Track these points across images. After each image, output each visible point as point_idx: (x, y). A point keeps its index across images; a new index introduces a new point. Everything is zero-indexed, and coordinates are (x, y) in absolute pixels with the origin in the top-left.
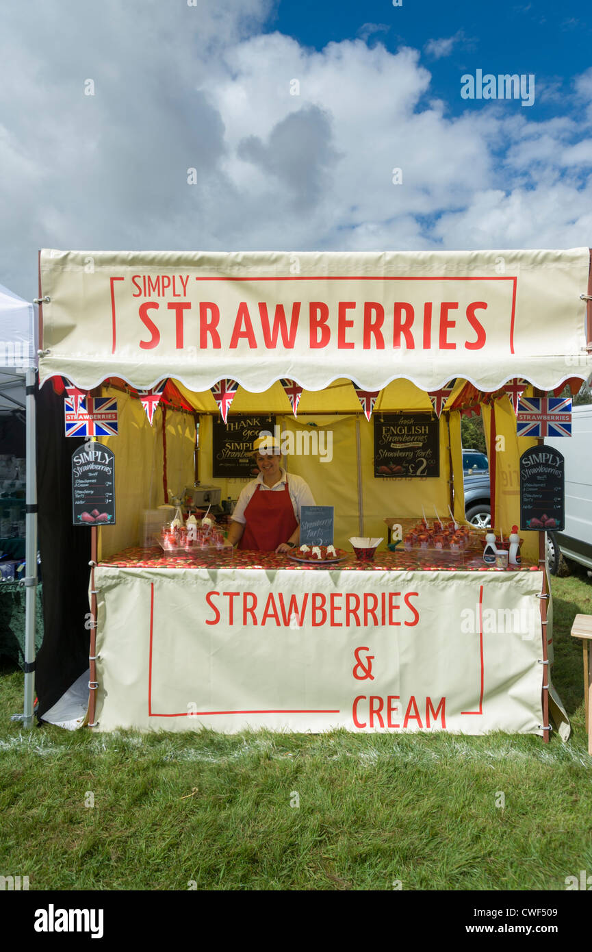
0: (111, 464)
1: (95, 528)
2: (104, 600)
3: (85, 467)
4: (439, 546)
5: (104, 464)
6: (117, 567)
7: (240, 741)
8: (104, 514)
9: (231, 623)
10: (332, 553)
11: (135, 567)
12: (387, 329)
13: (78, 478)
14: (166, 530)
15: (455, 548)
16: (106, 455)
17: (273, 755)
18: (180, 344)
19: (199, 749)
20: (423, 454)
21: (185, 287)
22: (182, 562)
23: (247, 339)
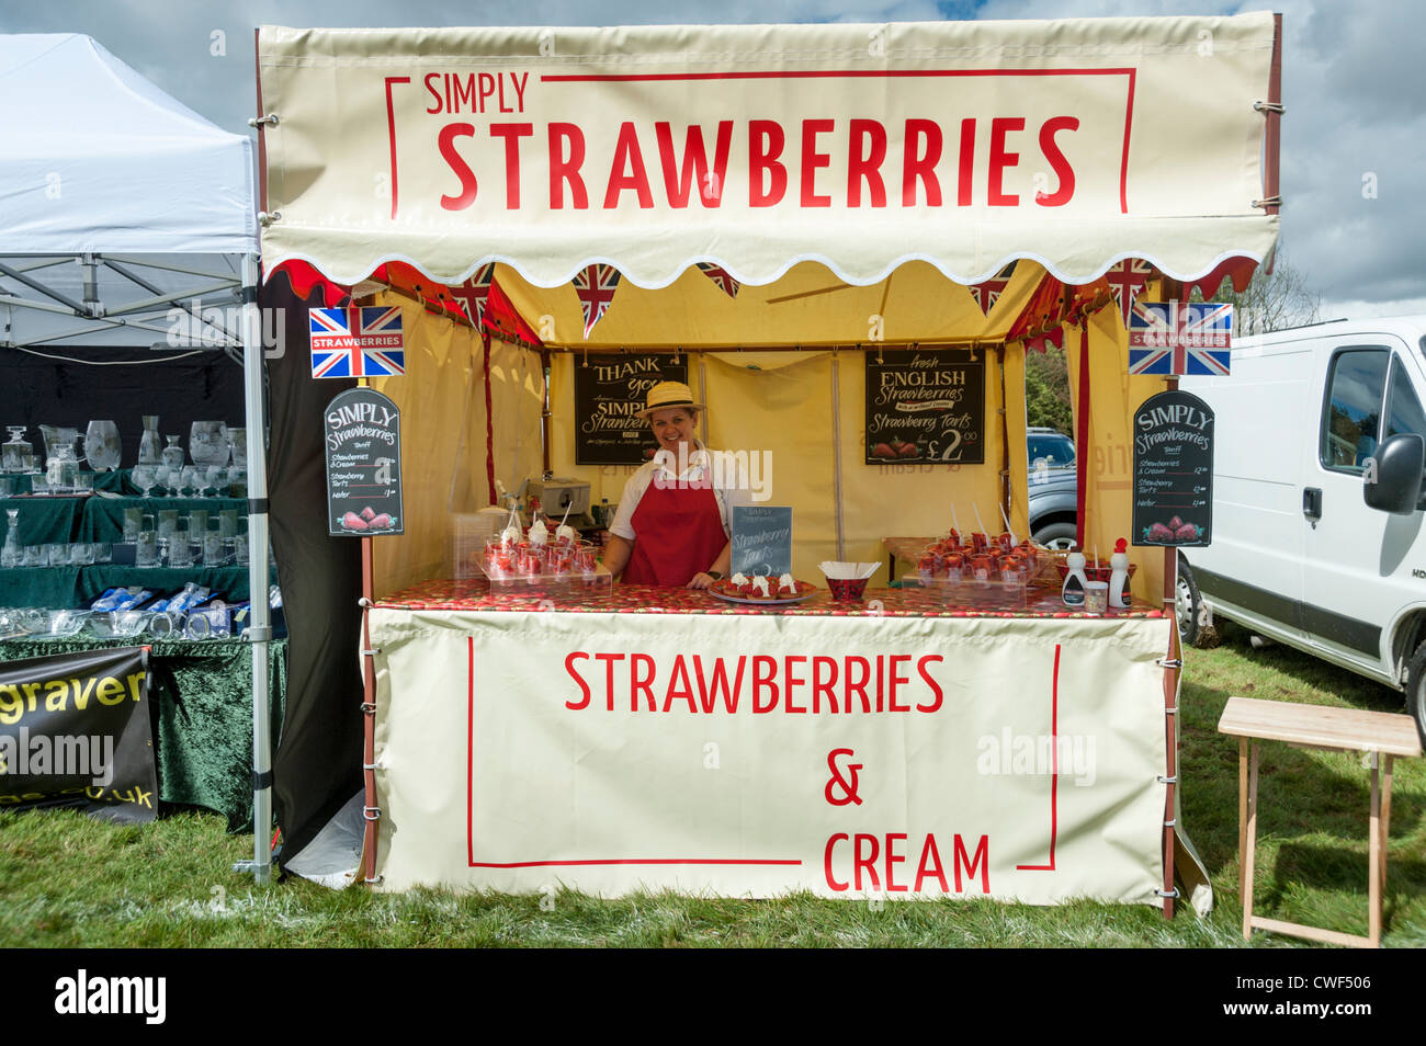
0: (393, 427)
1: (368, 539)
2: (388, 668)
3: (349, 431)
4: (982, 575)
5: (381, 427)
6: (410, 609)
7: (629, 910)
8: (383, 516)
9: (610, 706)
10: (788, 587)
11: (441, 609)
12: (892, 169)
13: (336, 453)
14: (493, 547)
15: (1010, 579)
16: (385, 410)
17: (686, 932)
18: (513, 200)
19: (557, 923)
20: (955, 421)
21: (520, 94)
22: (522, 602)
23: (635, 191)
